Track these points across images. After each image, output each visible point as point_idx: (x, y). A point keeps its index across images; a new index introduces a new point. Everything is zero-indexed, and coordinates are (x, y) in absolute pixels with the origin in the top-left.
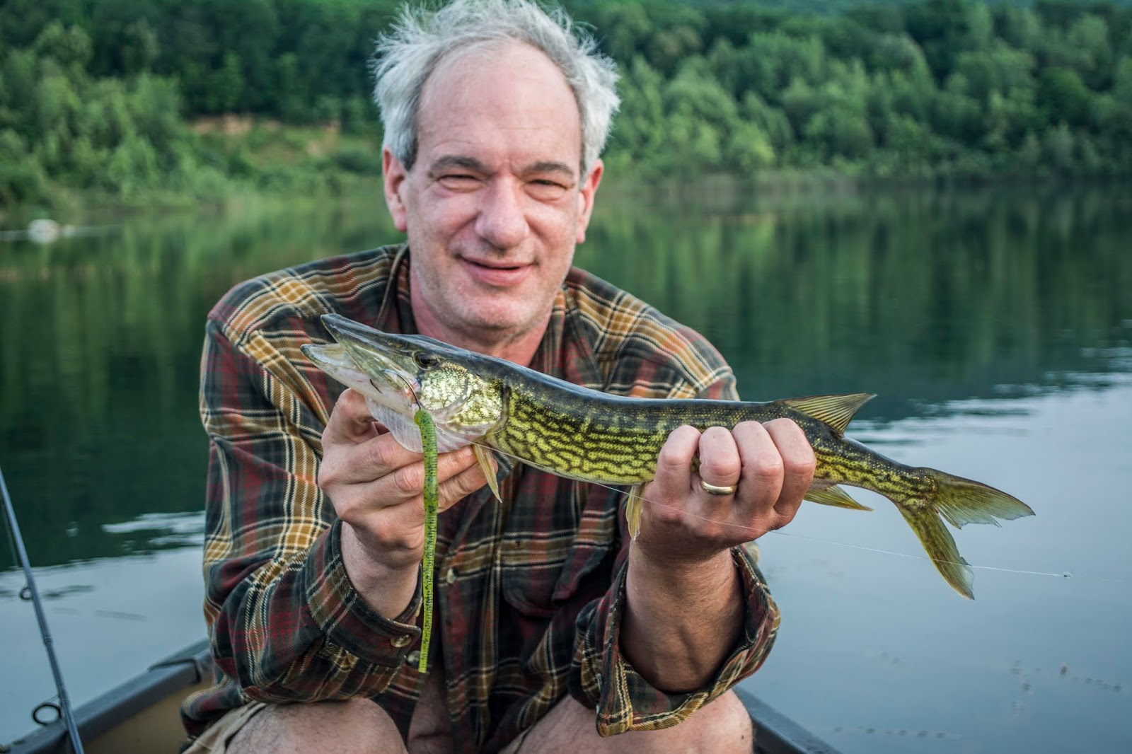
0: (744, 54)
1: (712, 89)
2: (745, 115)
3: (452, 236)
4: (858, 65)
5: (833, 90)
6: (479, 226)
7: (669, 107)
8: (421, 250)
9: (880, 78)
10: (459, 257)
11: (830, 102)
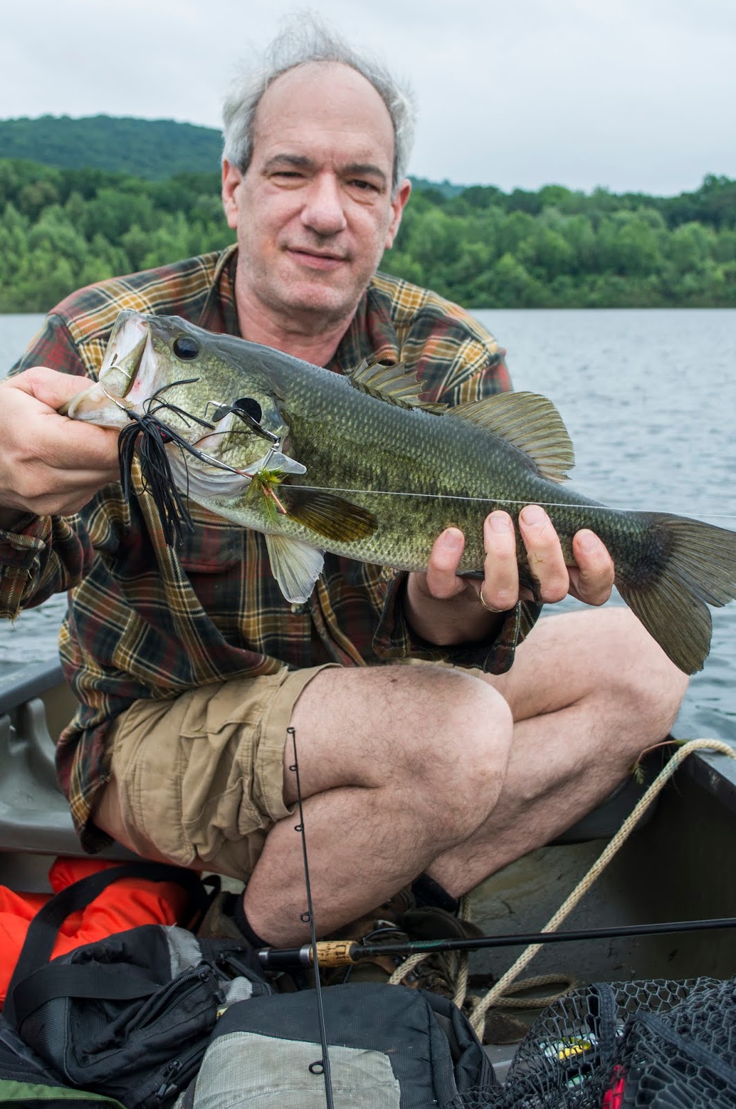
0: (91, 205)
1: (68, 231)
2: (95, 253)
3: (281, 228)
4: (181, 216)
5: (163, 234)
6: (304, 217)
7: (33, 245)
8: (252, 242)
9: (198, 226)
10: (285, 248)
11: (160, 244)
